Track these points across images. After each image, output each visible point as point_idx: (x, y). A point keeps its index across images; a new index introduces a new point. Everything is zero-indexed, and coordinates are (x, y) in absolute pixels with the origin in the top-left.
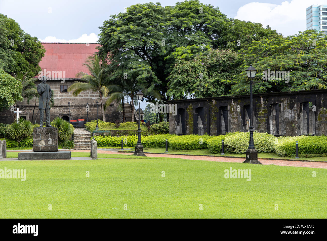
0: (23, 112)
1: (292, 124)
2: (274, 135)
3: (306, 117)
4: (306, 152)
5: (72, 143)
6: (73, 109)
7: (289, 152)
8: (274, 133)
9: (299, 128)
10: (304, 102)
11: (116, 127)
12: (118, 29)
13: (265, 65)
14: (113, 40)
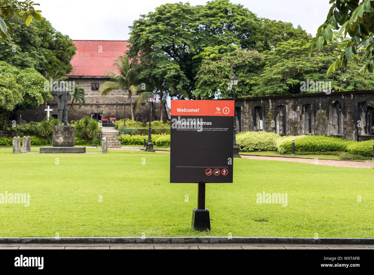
0: (55, 111)
1: (295, 124)
2: (280, 135)
3: (308, 119)
4: (302, 150)
5: (99, 141)
6: (105, 107)
7: (288, 150)
8: (281, 132)
9: (301, 128)
10: (305, 105)
11: (144, 126)
12: (147, 28)
13: (283, 68)
14: (142, 40)
